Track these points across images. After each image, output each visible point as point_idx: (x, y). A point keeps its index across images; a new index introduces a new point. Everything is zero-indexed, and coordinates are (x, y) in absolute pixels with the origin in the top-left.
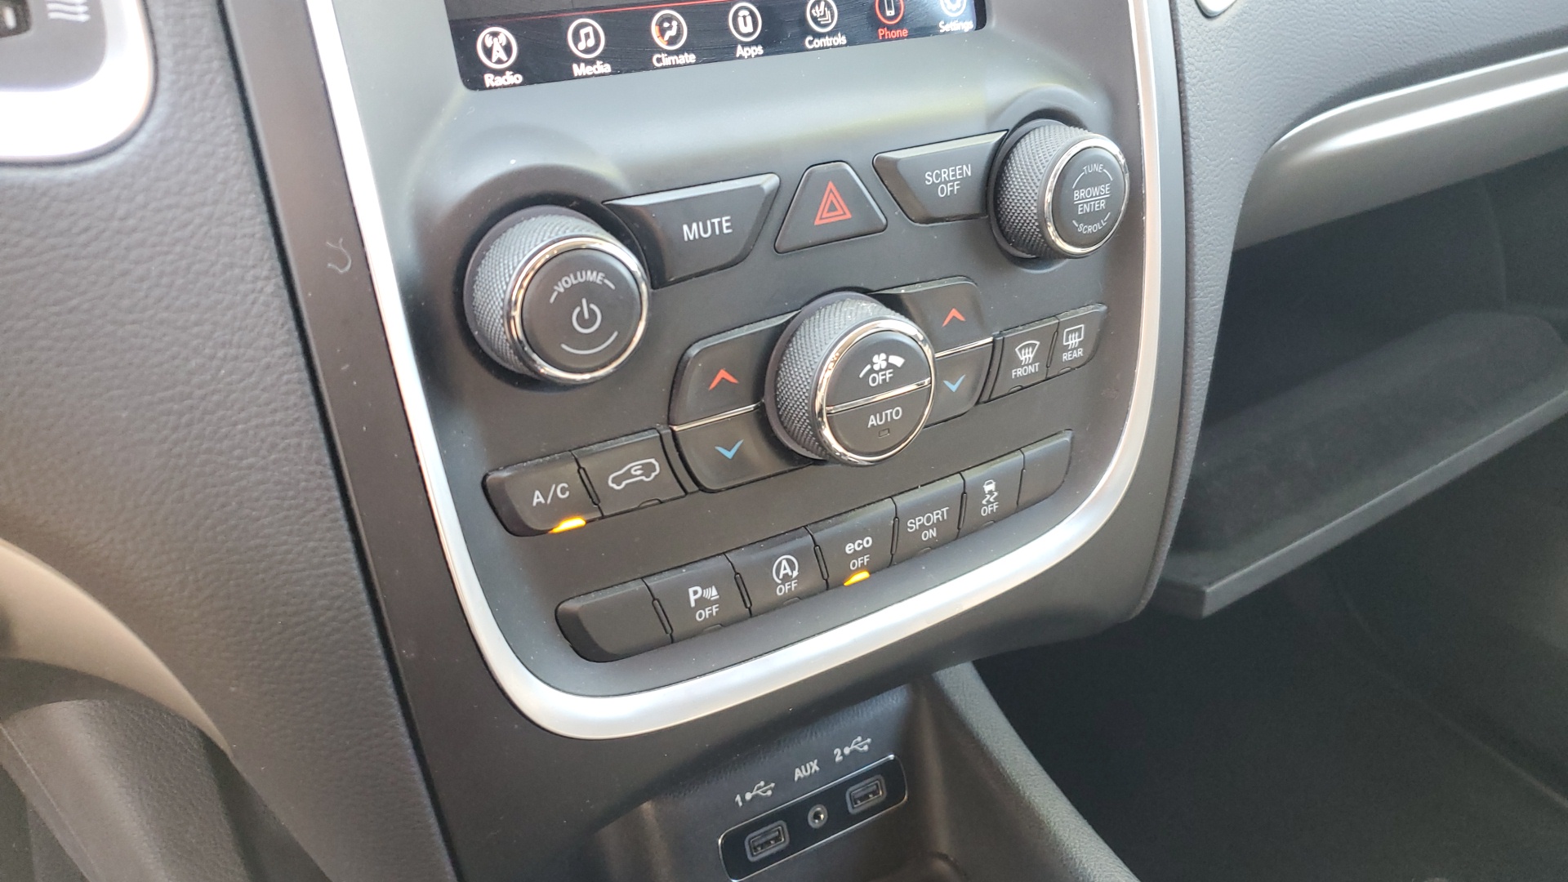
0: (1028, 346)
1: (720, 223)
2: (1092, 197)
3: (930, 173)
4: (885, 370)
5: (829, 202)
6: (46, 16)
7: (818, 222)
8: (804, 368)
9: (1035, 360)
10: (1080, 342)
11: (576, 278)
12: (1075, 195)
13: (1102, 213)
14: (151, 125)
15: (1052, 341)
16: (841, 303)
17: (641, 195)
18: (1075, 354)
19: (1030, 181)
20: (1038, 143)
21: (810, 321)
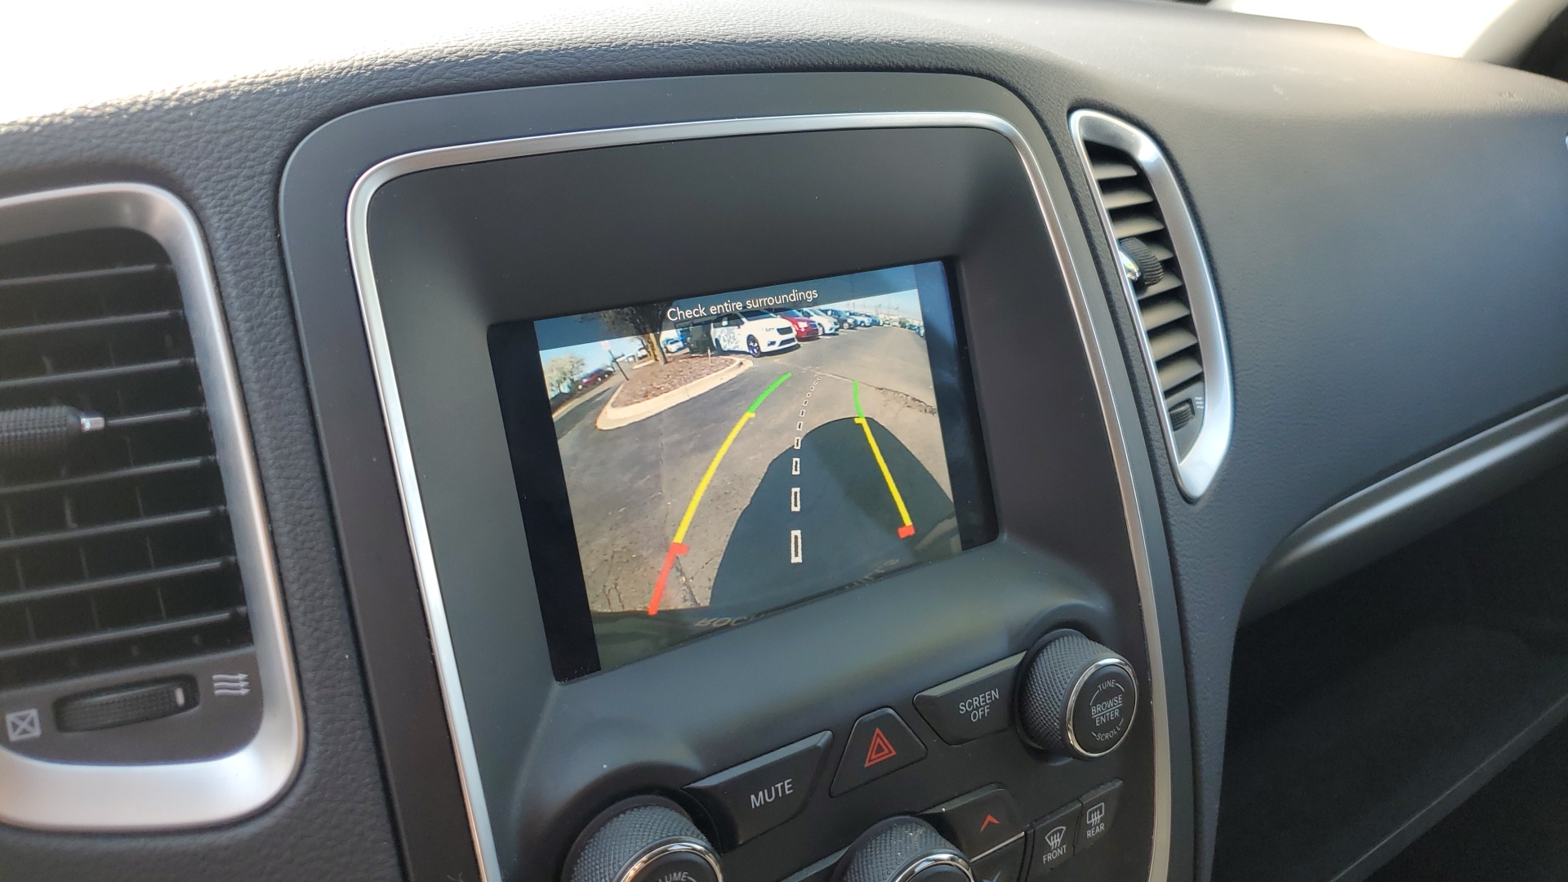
0: (1056, 832)
1: (783, 787)
2: (1108, 709)
3: (963, 704)
5: (876, 746)
6: (213, 694)
7: (867, 765)
9: (1062, 843)
10: (1101, 819)
12: (1093, 710)
13: (1117, 720)
14: (300, 789)
15: (1077, 822)
16: (889, 832)
17: (715, 774)
18: (1098, 830)
19: (1052, 700)
20: (1056, 661)
21: (862, 854)
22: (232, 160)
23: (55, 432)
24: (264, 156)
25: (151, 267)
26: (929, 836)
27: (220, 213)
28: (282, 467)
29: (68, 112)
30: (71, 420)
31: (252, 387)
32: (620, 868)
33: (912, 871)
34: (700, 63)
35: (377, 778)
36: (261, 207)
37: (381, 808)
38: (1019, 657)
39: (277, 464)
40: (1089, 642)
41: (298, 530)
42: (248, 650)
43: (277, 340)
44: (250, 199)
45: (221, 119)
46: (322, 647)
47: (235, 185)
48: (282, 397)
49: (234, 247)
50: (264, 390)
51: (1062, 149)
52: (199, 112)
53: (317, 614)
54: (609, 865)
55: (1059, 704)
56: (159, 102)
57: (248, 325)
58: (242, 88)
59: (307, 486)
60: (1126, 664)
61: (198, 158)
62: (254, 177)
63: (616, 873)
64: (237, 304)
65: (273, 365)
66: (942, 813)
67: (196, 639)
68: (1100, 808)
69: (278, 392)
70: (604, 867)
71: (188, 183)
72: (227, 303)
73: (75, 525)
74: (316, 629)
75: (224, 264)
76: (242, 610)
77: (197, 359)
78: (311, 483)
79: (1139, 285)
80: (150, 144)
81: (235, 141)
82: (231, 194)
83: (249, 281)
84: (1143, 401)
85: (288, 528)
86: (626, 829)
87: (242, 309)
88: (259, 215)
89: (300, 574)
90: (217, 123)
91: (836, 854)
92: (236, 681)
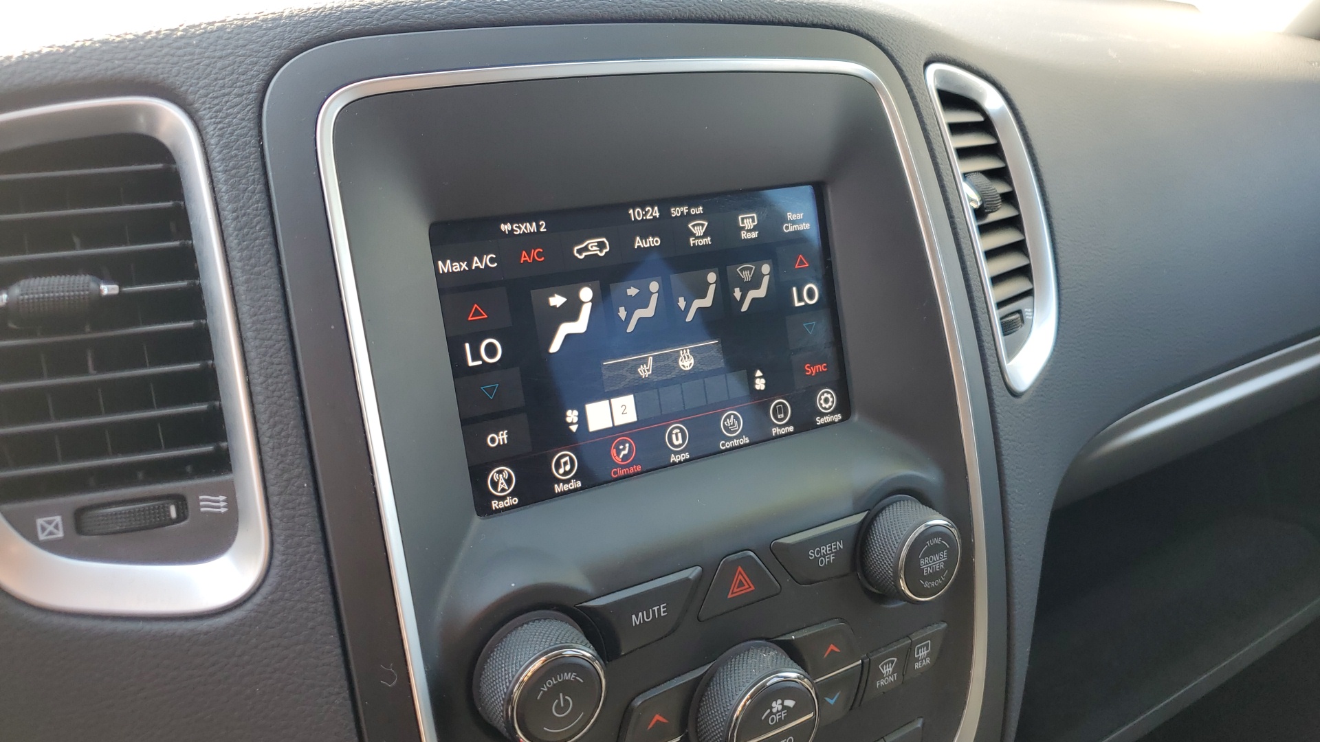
0: (888, 662)
1: (659, 610)
2: (934, 561)
3: (813, 551)
4: (781, 711)
5: (738, 581)
6: (199, 510)
7: (730, 596)
8: (719, 712)
9: (893, 672)
10: (928, 654)
11: (556, 680)
12: (921, 562)
13: (943, 571)
14: (265, 590)
15: (907, 656)
16: (747, 652)
17: (603, 596)
18: (924, 663)
19: (887, 551)
20: (892, 520)
21: (723, 669)
22: (226, 80)
23: (79, 295)
24: (251, 78)
25: (160, 166)
26: (779, 657)
27: (215, 123)
29: (95, 39)
30: (93, 285)
31: (236, 264)
32: (521, 666)
33: (763, 686)
34: (612, 13)
35: (327, 583)
36: (248, 120)
37: (329, 608)
38: (859, 518)
39: (254, 328)
40: (921, 505)
41: (270, 381)
42: (228, 477)
43: (257, 228)
44: (239, 113)
45: (218, 47)
46: (286, 476)
47: (227, 102)
48: (259, 274)
49: (225, 151)
50: (246, 267)
51: (917, 95)
52: (200, 41)
54: (513, 664)
55: (893, 555)
56: (168, 32)
57: (235, 214)
58: (235, 22)
59: (277, 346)
60: (952, 527)
61: (199, 78)
62: (243, 95)
63: (517, 671)
64: (226, 198)
65: (253, 247)
66: (792, 640)
67: (189, 466)
68: (927, 645)
69: (257, 269)
70: (509, 665)
71: (191, 98)
72: (218, 196)
73: (95, 371)
74: (282, 462)
75: (216, 165)
77: (194, 242)
78: (282, 343)
79: (979, 213)
80: (161, 66)
81: (229, 65)
82: (225, 108)
83: (237, 179)
84: (978, 309)
85: (262, 379)
86: (528, 637)
87: (229, 201)
88: (246, 126)
89: (271, 417)
90: (215, 51)
91: (702, 668)
92: (218, 501)
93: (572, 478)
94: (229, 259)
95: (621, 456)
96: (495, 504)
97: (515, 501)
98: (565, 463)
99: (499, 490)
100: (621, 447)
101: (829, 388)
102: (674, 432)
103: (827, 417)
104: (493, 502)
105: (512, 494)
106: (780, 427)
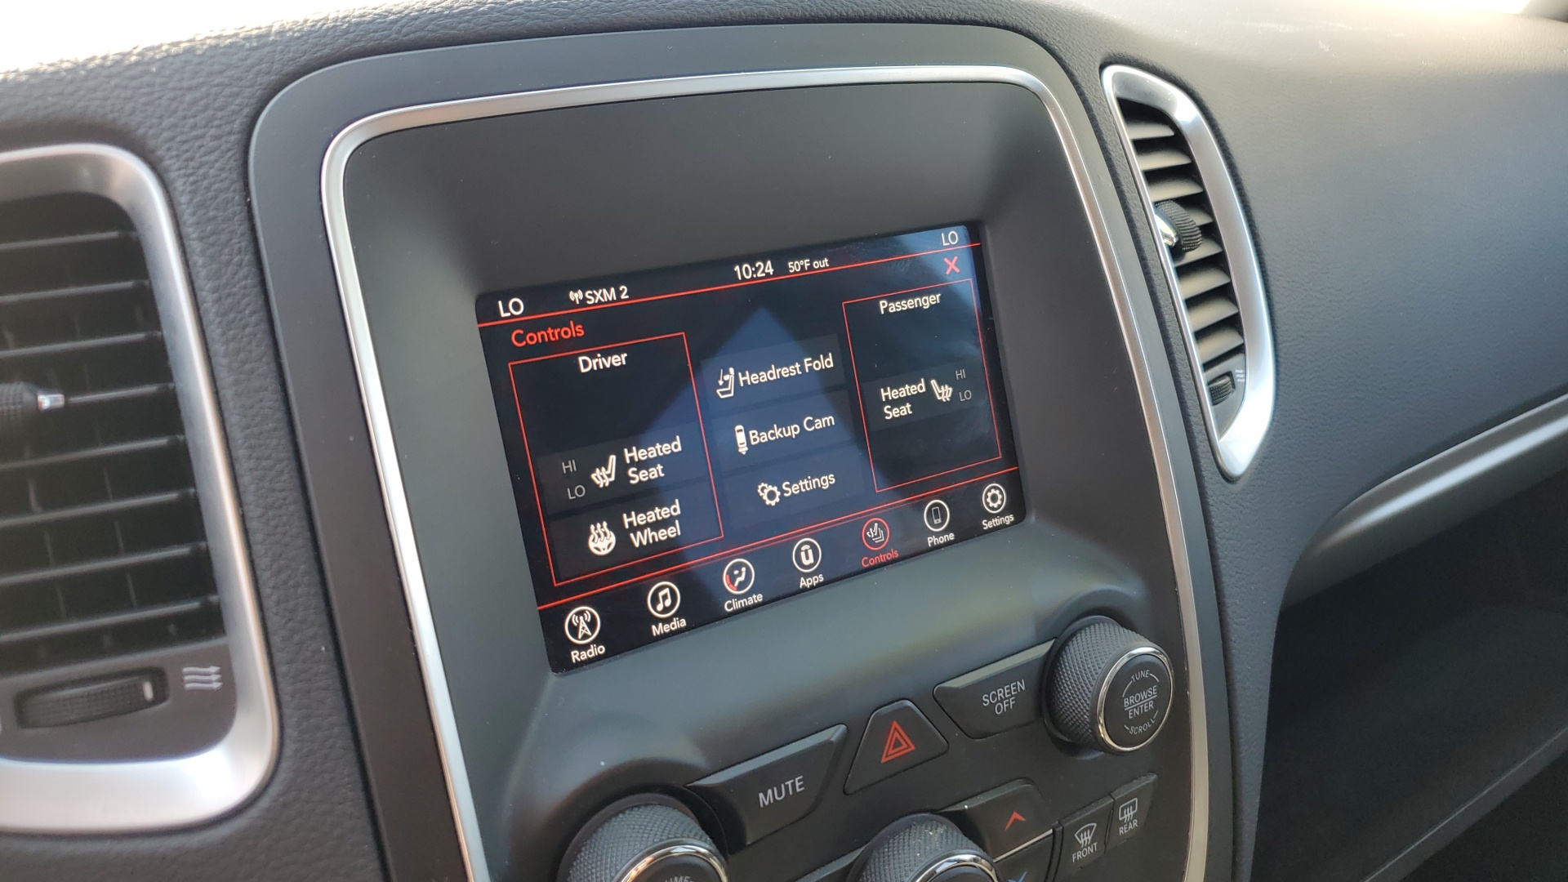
0: (1086, 830)
1: (793, 785)
2: (1141, 700)
3: (987, 696)
5: (894, 739)
6: (183, 687)
7: (884, 760)
9: (1093, 841)
10: (1135, 815)
12: (1125, 703)
13: (1152, 712)
14: (275, 789)
15: (1109, 819)
16: (908, 830)
17: (720, 770)
18: (1130, 827)
19: (1081, 691)
20: (1086, 650)
21: (879, 854)
22: (198, 118)
23: (9, 410)
24: (232, 115)
25: (113, 234)
26: (949, 834)
27: (185, 175)
28: (251, 447)
29: (22, 70)
30: (27, 397)
31: (221, 361)
32: (617, 872)
33: (934, 871)
34: (704, 14)
35: (357, 776)
36: (230, 169)
37: (361, 809)
38: (1045, 648)
39: (247, 444)
40: (1121, 629)
41: (270, 513)
42: (220, 641)
43: (247, 312)
44: (216, 161)
45: (186, 76)
46: (297, 638)
47: (200, 147)
48: (252, 372)
49: (201, 212)
50: (233, 365)
51: (1094, 106)
52: (162, 67)
53: (291, 604)
54: (606, 869)
55: (1089, 695)
56: (118, 57)
57: (216, 295)
58: (208, 41)
59: (278, 467)
60: (1162, 653)
61: (161, 117)
62: (222, 136)
63: (612, 878)
64: (203, 273)
65: (242, 338)
66: (965, 810)
67: (172, 629)
69: (247, 366)
70: (601, 871)
71: (151, 143)
72: (193, 272)
73: (39, 509)
74: (290, 620)
75: (189, 231)
76: (213, 598)
77: (165, 332)
78: (285, 463)
79: (1176, 251)
80: (109, 102)
81: (202, 99)
82: (198, 155)
83: (217, 248)
84: (1181, 374)
85: (259, 511)
86: (625, 831)
87: (208, 278)
88: (227, 178)
89: (273, 561)
90: (182, 80)
91: (851, 854)
92: (208, 674)
93: (675, 615)
94: (212, 354)
95: (736, 584)
96: (575, 656)
97: (601, 650)
98: (665, 597)
99: (580, 636)
100: (736, 572)
101: (997, 483)
102: (803, 548)
103: (996, 520)
104: (573, 653)
105: (597, 642)
106: (938, 535)
